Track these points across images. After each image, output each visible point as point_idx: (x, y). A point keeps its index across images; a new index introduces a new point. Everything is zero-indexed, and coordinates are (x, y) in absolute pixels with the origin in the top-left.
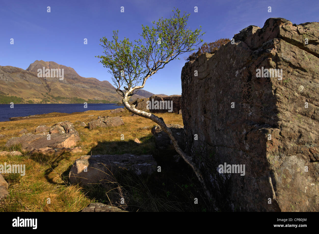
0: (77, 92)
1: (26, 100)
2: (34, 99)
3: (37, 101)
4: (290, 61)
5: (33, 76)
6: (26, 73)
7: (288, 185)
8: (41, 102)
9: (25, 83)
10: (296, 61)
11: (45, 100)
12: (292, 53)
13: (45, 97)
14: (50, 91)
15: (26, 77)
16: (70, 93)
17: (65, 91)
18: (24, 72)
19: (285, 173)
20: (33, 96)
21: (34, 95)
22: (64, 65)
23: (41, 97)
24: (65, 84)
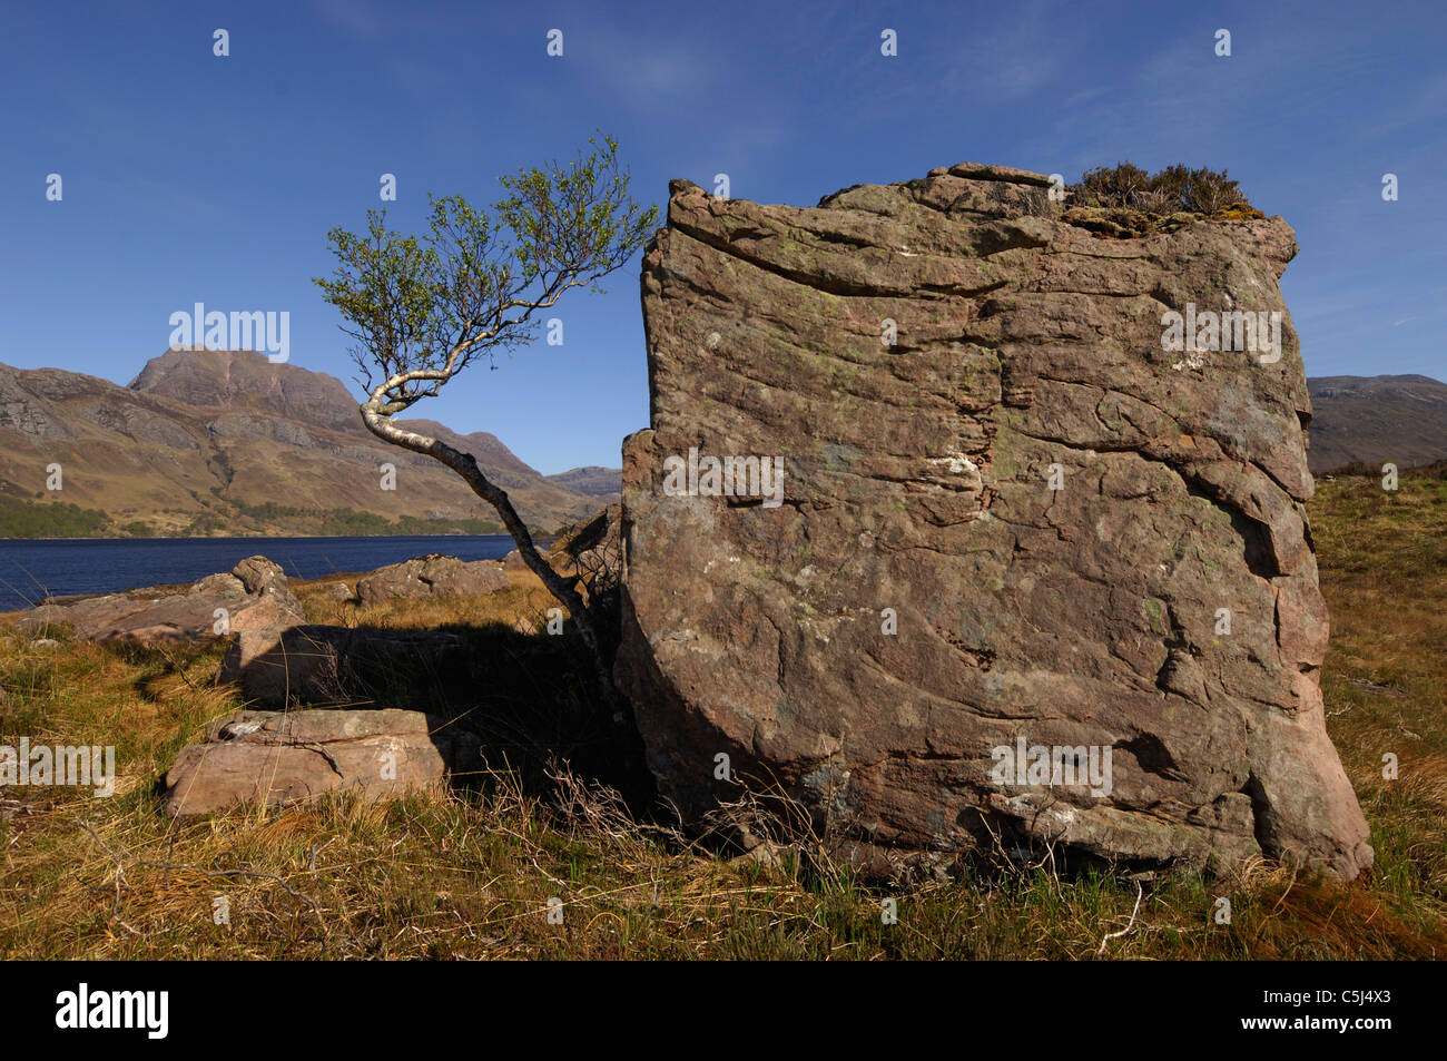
0: (350, 486)
1: (120, 520)
2: (155, 517)
3: (169, 524)
4: (691, 277)
5: (158, 412)
6: (126, 400)
7: (661, 553)
8: (187, 531)
9: (120, 444)
10: (703, 277)
11: (204, 519)
12: (695, 260)
13: (206, 510)
14: (230, 481)
15: (124, 420)
16: (319, 488)
17: (299, 479)
18: (117, 397)
19: (656, 527)
20: (154, 504)
21: (158, 496)
22: (300, 366)
23: (184, 508)
24: (298, 448)
